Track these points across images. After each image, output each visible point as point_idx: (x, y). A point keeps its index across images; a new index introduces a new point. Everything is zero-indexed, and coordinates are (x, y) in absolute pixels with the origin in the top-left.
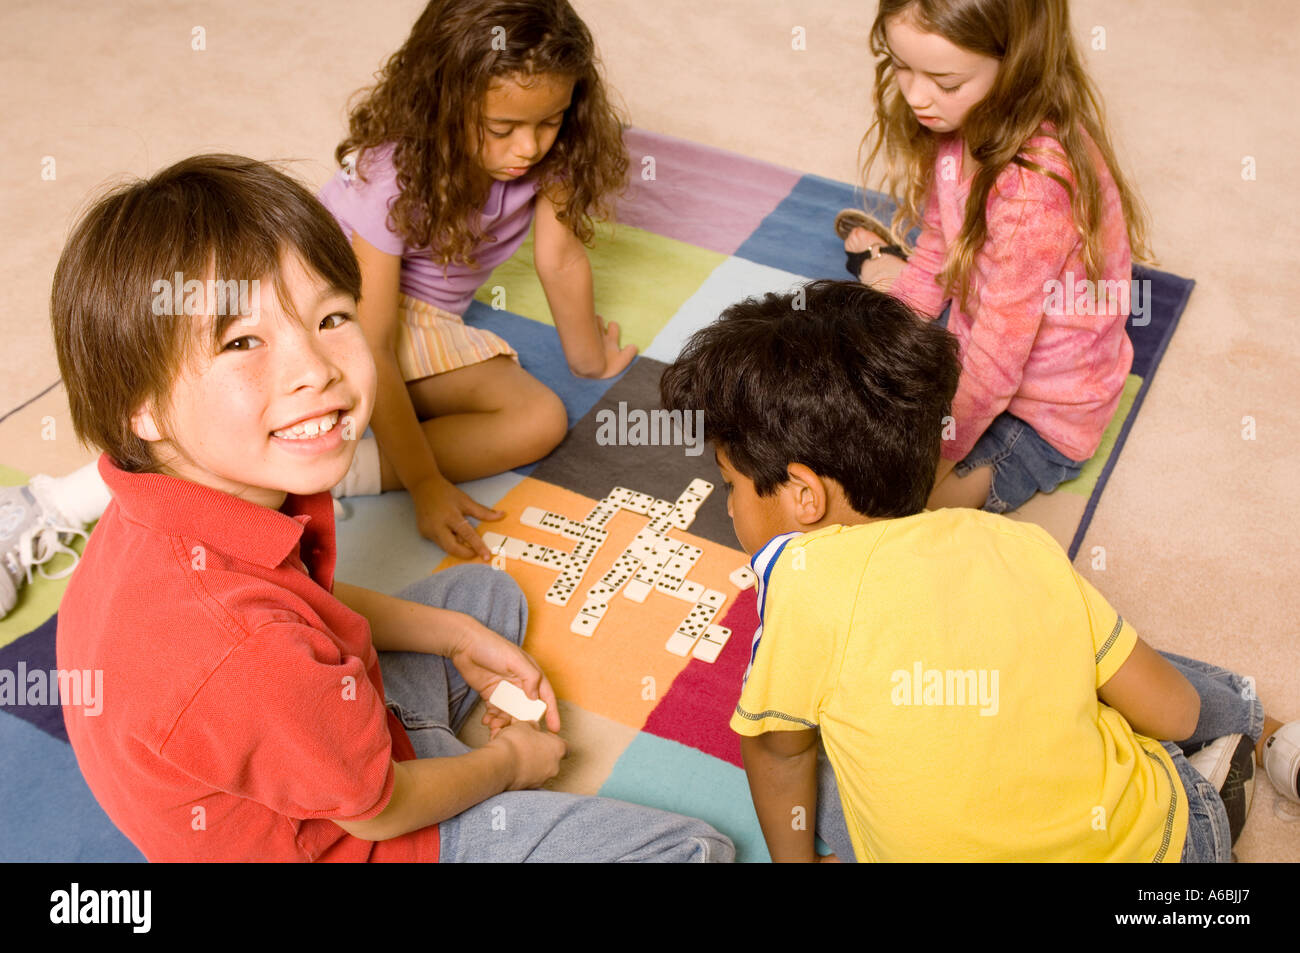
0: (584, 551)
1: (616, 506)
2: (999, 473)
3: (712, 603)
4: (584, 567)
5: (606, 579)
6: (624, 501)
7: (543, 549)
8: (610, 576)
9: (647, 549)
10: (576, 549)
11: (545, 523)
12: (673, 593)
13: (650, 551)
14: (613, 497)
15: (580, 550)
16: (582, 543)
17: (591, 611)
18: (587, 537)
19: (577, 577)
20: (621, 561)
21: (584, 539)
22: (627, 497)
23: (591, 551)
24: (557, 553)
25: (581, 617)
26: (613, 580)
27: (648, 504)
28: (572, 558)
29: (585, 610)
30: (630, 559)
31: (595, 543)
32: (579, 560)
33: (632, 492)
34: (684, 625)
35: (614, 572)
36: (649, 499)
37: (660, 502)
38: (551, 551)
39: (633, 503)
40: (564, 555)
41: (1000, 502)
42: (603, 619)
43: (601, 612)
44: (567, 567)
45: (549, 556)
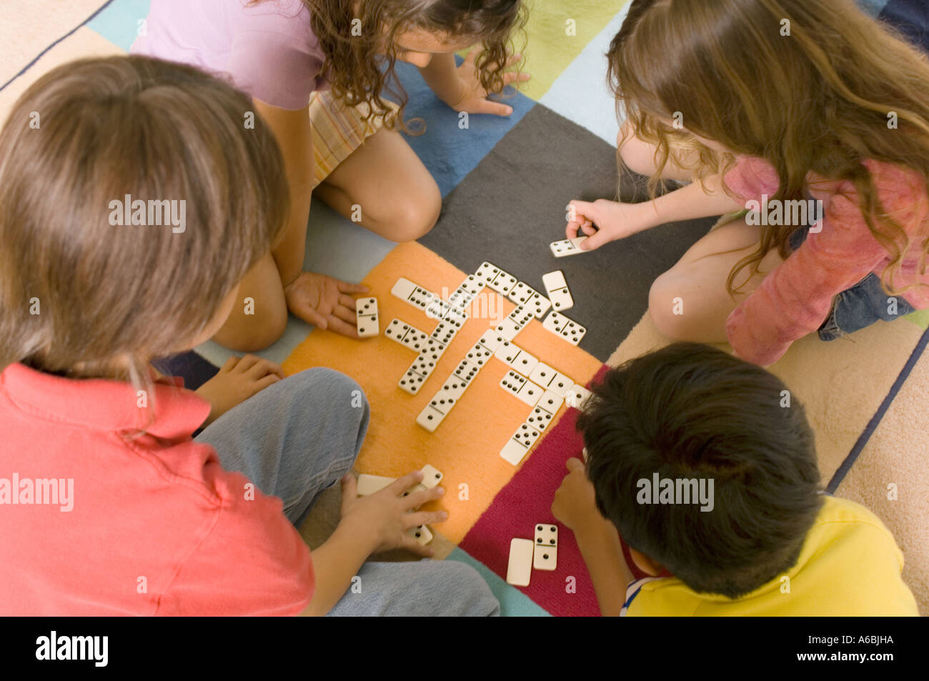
0: (442, 336)
1: (480, 285)
2: (843, 300)
3: (549, 407)
4: (439, 353)
5: (458, 372)
6: (489, 280)
7: (405, 328)
8: (461, 368)
9: (499, 340)
10: (435, 332)
11: (413, 300)
12: (514, 393)
13: (503, 342)
14: (479, 274)
15: (439, 334)
16: (442, 326)
17: (438, 406)
18: (448, 320)
19: (431, 365)
20: (474, 351)
21: (444, 322)
22: (492, 276)
23: (448, 336)
24: (418, 334)
25: (428, 410)
26: (464, 374)
27: (510, 285)
28: (431, 342)
29: (434, 403)
30: (482, 351)
31: (453, 327)
32: (436, 345)
33: (499, 270)
34: (521, 432)
35: (465, 363)
36: (512, 281)
37: (521, 286)
38: (413, 332)
39: (496, 284)
40: (423, 337)
41: (838, 330)
42: (446, 416)
43: (447, 408)
44: (424, 351)
45: (410, 336)
